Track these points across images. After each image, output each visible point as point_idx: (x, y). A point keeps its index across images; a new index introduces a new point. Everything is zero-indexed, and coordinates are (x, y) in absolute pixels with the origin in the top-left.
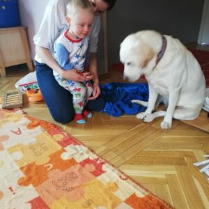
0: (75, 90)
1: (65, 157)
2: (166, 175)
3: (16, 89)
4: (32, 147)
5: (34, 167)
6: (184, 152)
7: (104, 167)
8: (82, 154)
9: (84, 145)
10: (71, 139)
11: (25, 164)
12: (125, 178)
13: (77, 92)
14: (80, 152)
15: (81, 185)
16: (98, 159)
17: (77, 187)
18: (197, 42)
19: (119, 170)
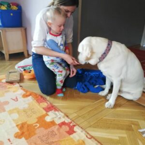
0: (59, 71)
1: (48, 119)
2: (119, 137)
3: (15, 69)
4: (25, 111)
5: (26, 125)
6: (132, 121)
7: (76, 129)
8: (60, 118)
9: (62, 112)
10: (52, 107)
11: (20, 123)
12: (90, 137)
13: (60, 73)
14: (59, 117)
15: (59, 141)
16: (71, 122)
17: (56, 142)
18: (140, 45)
19: (86, 132)
